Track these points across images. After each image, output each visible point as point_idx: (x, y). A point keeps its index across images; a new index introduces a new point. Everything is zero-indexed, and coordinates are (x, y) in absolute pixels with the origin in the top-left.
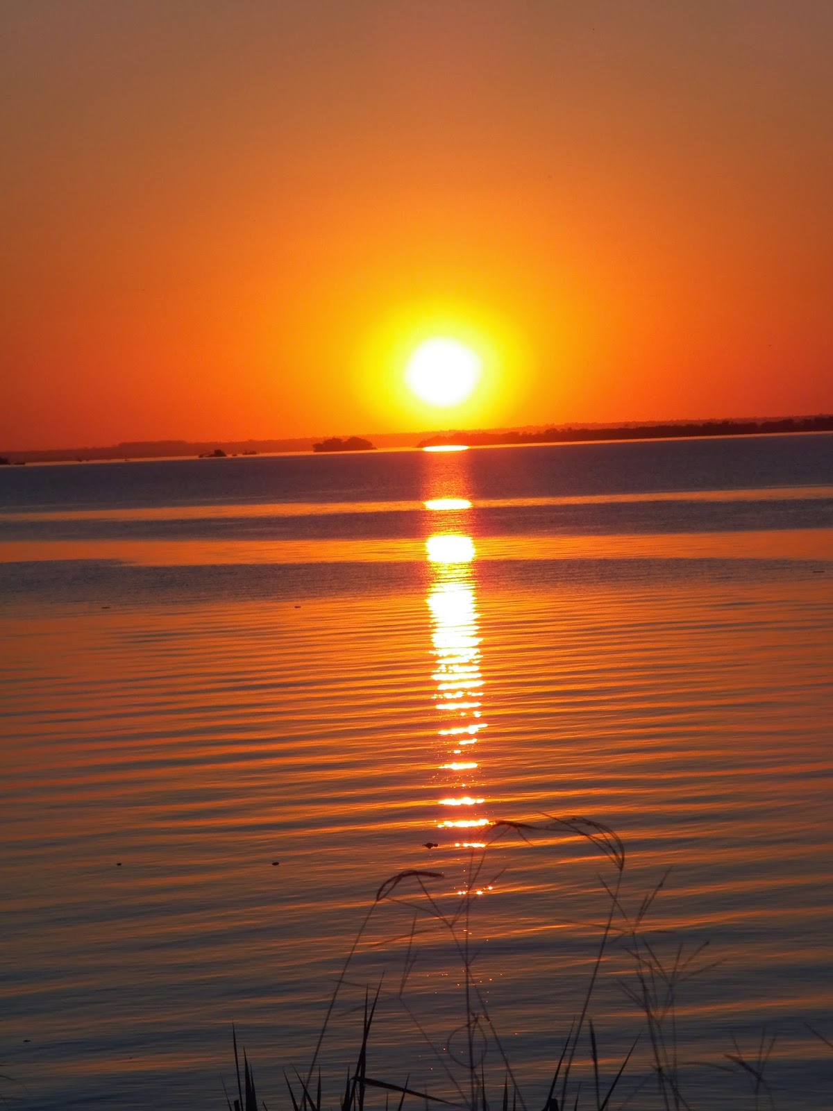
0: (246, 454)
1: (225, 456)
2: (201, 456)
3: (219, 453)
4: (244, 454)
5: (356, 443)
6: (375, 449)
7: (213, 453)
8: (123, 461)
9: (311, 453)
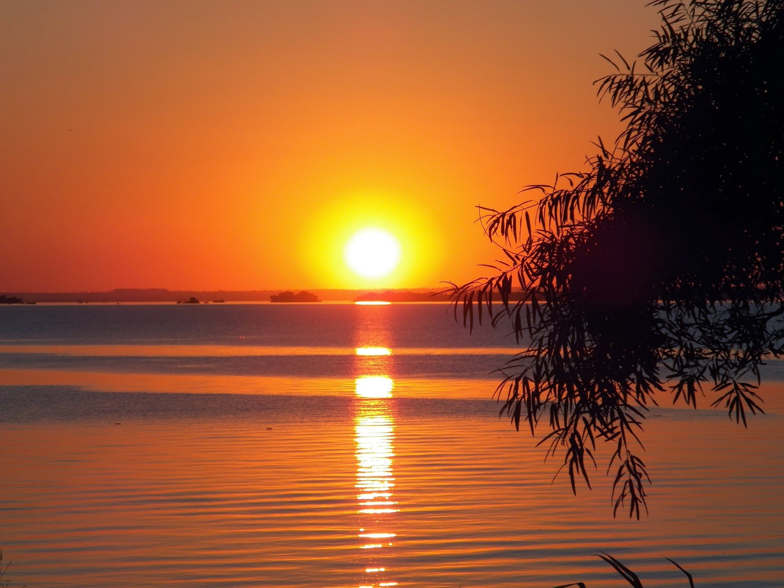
0: (216, 302)
1: (198, 303)
2: (179, 302)
3: (193, 300)
4: (214, 302)
5: (305, 296)
6: (320, 301)
7: (189, 300)
8: (115, 303)
9: (269, 303)
